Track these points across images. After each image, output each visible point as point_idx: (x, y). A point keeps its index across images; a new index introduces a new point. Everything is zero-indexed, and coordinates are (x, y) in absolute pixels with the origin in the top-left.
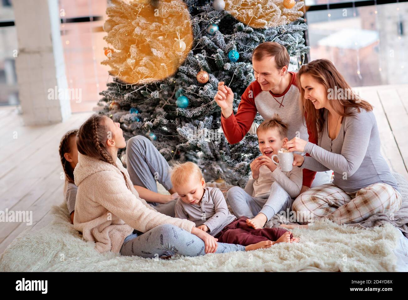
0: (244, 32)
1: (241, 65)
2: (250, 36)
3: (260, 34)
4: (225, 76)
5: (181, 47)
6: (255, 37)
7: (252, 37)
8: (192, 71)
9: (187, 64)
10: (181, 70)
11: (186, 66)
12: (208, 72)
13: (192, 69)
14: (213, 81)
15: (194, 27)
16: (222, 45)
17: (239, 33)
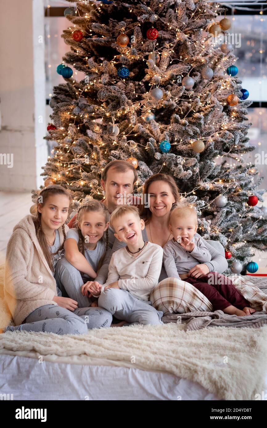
0: (180, 124)
1: (171, 157)
2: (185, 129)
3: (195, 128)
4: (158, 165)
5: (113, 131)
6: (190, 130)
7: (187, 130)
8: (124, 156)
9: (120, 149)
10: (113, 154)
11: (118, 151)
12: (139, 159)
13: (123, 154)
14: (143, 169)
15: (131, 113)
16: (157, 134)
17: (174, 125)
